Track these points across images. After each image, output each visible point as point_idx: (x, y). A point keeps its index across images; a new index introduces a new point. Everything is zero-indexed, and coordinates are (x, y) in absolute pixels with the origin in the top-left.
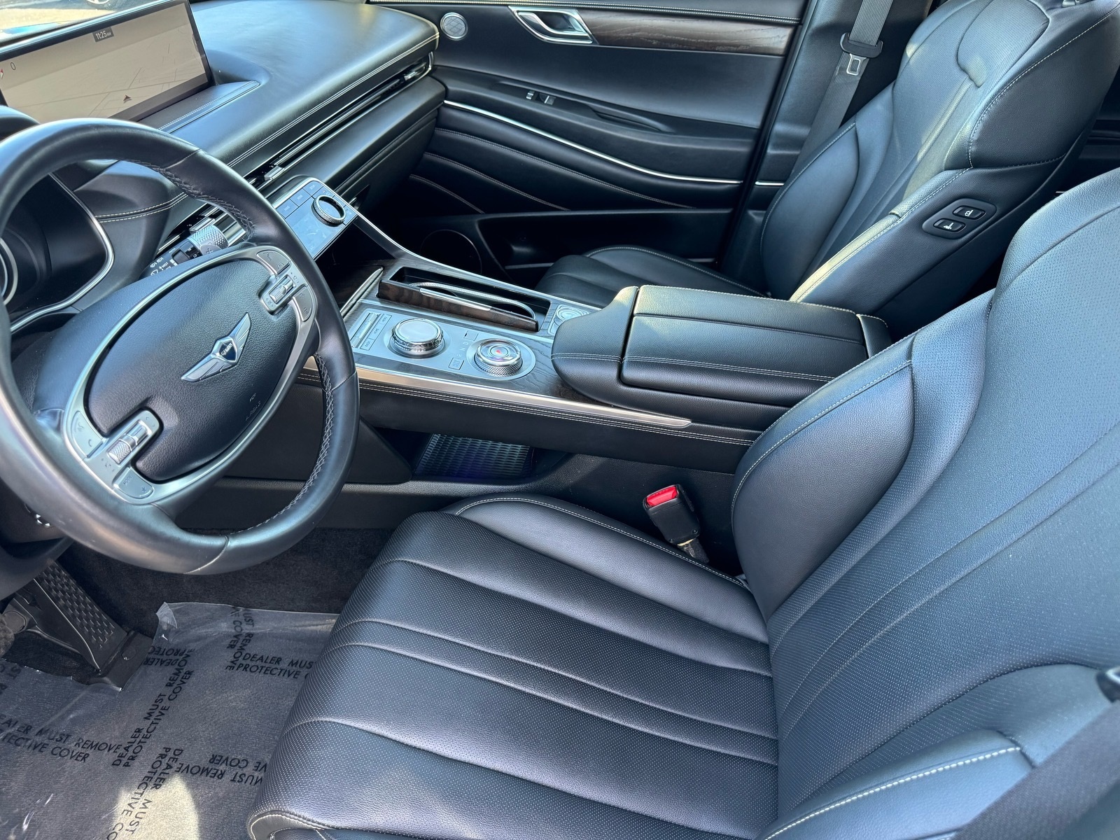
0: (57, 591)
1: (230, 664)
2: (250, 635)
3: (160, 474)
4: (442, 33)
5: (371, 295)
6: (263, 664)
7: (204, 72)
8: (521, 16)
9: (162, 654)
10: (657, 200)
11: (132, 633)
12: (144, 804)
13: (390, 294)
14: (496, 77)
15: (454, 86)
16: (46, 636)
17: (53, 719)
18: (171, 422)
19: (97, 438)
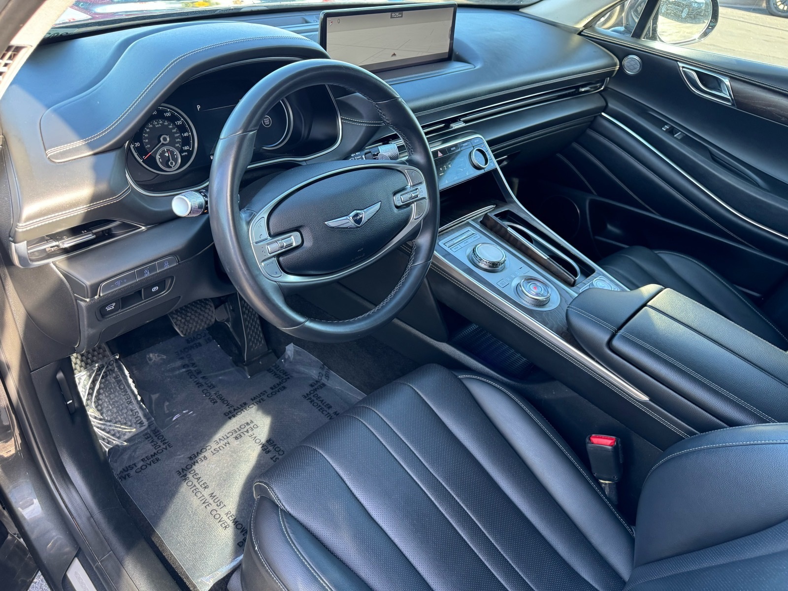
0: (246, 309)
1: (305, 395)
2: (324, 385)
3: (288, 268)
4: (622, 67)
5: (476, 220)
6: (321, 405)
7: (447, 50)
8: (684, 71)
9: (278, 370)
10: (732, 234)
11: (271, 351)
12: (226, 443)
13: (489, 223)
14: (647, 108)
15: (612, 105)
16: (231, 330)
17: (212, 374)
18: (308, 244)
19: (265, 235)
